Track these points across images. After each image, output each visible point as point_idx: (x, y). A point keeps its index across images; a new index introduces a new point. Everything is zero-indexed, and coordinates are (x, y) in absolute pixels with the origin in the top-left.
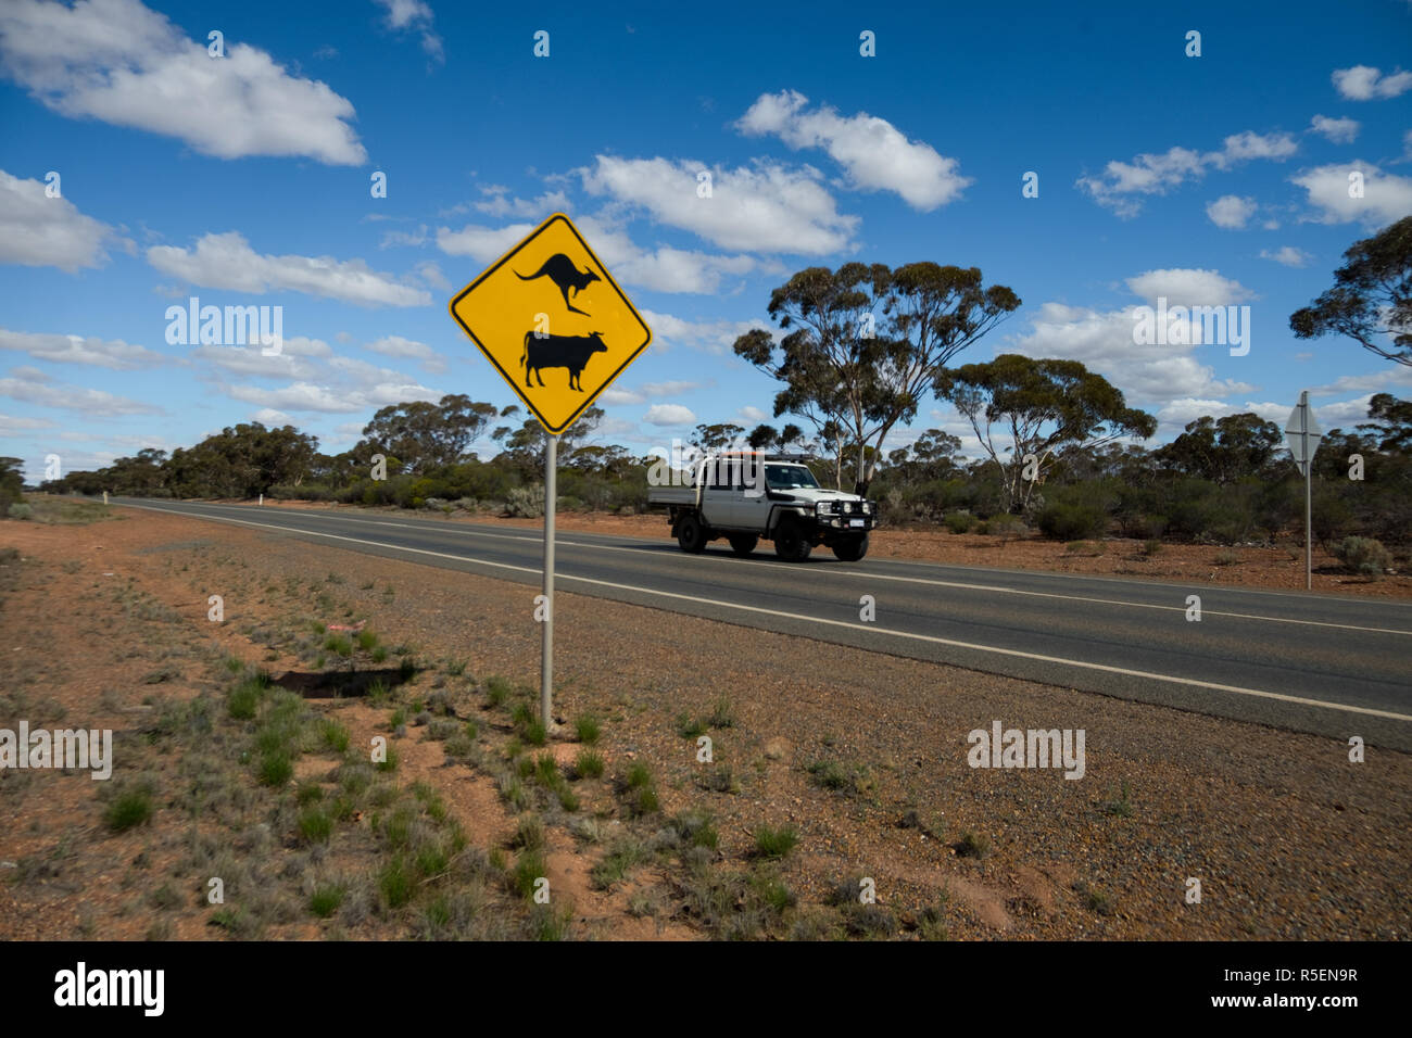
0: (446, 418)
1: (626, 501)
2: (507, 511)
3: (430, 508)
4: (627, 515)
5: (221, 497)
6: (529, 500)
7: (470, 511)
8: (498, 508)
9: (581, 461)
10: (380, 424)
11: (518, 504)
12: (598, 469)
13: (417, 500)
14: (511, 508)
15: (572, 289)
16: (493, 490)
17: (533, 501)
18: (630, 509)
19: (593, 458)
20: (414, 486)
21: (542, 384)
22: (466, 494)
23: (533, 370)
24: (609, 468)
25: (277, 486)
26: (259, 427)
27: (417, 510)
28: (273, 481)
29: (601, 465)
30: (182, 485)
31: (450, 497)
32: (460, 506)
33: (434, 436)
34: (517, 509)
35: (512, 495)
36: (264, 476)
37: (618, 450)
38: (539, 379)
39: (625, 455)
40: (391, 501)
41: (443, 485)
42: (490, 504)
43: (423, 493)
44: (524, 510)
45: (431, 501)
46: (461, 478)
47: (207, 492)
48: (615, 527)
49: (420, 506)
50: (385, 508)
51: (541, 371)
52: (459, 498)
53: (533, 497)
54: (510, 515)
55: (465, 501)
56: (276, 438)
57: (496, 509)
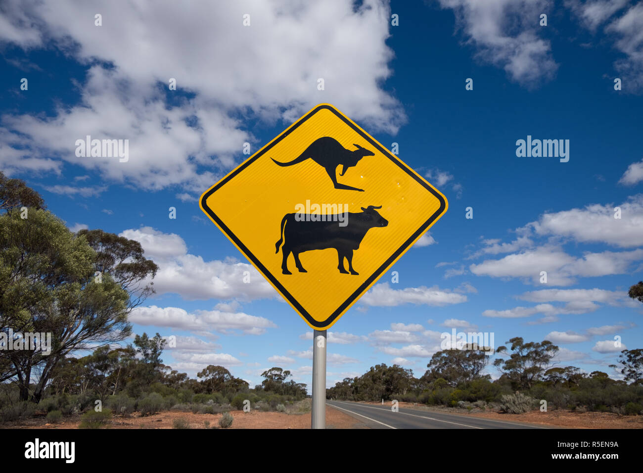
0: (467, 356)
1: (580, 402)
2: (502, 409)
3: (461, 407)
4: (581, 412)
5: (372, 400)
6: (514, 402)
7: (482, 408)
8: (497, 407)
9: (551, 377)
10: (435, 361)
11: (508, 405)
12: (563, 382)
13: (454, 402)
14: (504, 407)
15: (339, 168)
16: (495, 395)
17: (517, 403)
18: (583, 408)
19: (558, 375)
20: (452, 394)
21: (302, 270)
22: (480, 398)
23: (291, 256)
24: (570, 380)
25: (393, 395)
26: (384, 366)
27: (454, 408)
28: (392, 392)
29: (565, 379)
30: (358, 395)
31: (471, 400)
32: (477, 406)
33: (463, 365)
34: (508, 408)
35: (503, 399)
36: (388, 390)
37: (573, 369)
38: (298, 264)
39: (578, 372)
40: (442, 403)
41: (467, 393)
42: (493, 404)
43: (456, 397)
44: (512, 408)
45: (461, 402)
46: (476, 388)
47: (367, 398)
48: (573, 421)
49: (456, 406)
50: (439, 406)
51: (301, 256)
52: (476, 401)
53: (516, 400)
54: (504, 411)
55: (479, 402)
56: (391, 371)
57: (497, 408)
